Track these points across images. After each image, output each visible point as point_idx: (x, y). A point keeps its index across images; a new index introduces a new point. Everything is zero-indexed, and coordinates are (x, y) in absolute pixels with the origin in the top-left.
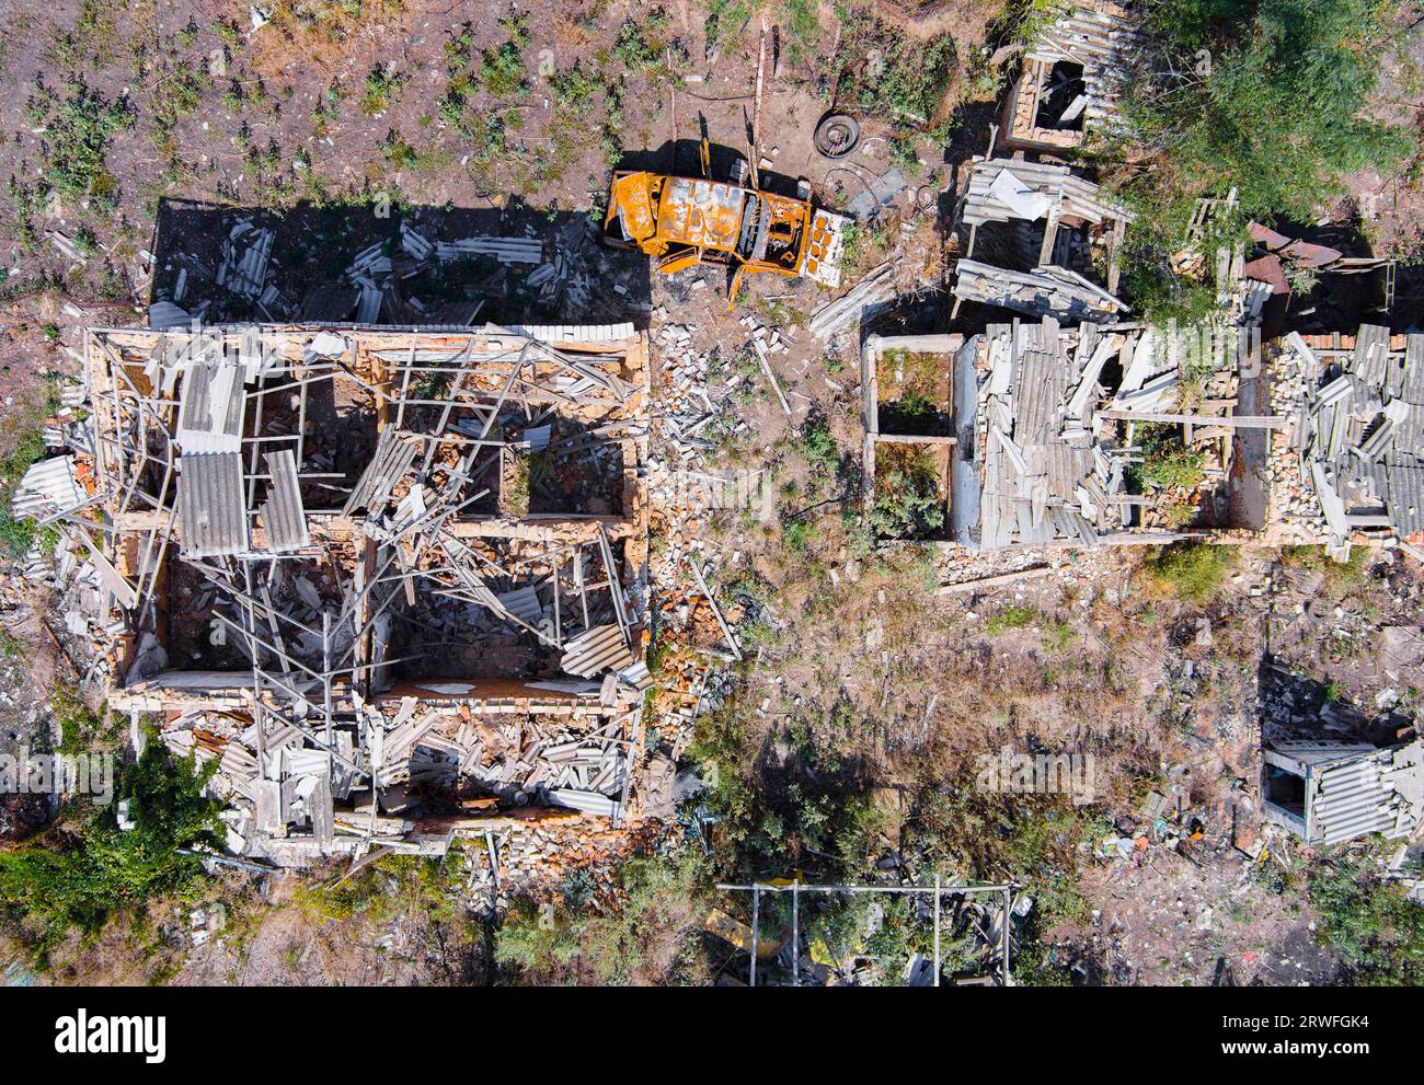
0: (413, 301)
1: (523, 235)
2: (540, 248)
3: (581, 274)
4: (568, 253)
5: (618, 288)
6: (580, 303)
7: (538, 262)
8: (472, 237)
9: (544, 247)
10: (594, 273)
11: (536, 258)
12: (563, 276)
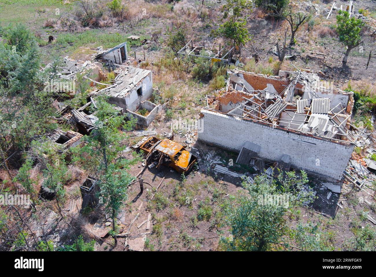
0: (256, 170)
1: (218, 173)
2: (215, 168)
3: (206, 160)
4: (208, 165)
5: (198, 153)
6: (210, 154)
7: (217, 165)
8: (233, 177)
9: (214, 168)
10: (203, 159)
11: (217, 166)
12: (212, 160)
